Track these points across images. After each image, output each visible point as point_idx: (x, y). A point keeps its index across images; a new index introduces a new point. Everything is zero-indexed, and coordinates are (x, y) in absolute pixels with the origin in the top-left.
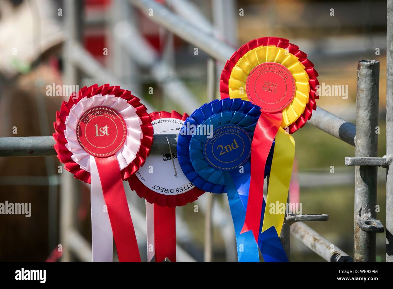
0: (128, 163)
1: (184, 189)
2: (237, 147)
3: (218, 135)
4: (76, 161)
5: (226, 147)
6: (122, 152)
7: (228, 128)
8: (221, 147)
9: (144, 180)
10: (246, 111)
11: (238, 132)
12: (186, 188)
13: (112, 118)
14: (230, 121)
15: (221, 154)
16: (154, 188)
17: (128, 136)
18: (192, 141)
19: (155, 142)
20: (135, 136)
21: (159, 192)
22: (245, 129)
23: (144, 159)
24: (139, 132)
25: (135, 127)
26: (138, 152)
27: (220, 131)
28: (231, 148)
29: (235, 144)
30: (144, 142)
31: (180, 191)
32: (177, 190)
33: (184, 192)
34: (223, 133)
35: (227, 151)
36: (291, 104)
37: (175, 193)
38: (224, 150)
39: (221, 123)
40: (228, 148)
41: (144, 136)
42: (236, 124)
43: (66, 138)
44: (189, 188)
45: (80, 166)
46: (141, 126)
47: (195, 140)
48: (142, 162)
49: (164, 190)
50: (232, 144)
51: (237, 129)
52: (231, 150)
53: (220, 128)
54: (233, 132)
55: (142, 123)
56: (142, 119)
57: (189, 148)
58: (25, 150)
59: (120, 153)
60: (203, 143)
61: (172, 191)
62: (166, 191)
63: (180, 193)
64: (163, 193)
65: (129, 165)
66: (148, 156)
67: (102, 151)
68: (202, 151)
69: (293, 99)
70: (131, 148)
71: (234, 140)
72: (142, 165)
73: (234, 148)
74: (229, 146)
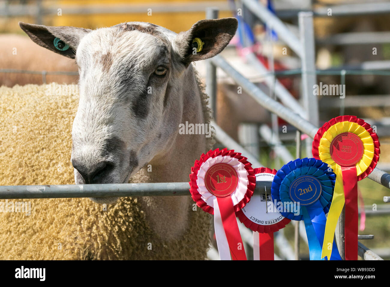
0: (239, 201)
1: (270, 222)
2: (312, 190)
3: (299, 182)
4: (205, 200)
5: (304, 190)
6: (235, 194)
7: (306, 178)
8: (300, 190)
9: (245, 211)
10: (318, 167)
11: (312, 180)
12: (272, 222)
13: (228, 171)
14: (307, 173)
15: (300, 195)
16: (251, 218)
17: (239, 183)
18: (282, 185)
19: (257, 187)
20: (244, 183)
21: (254, 221)
22: (317, 178)
23: (250, 198)
24: (246, 181)
25: (244, 177)
26: (245, 194)
27: (300, 179)
28: (308, 190)
29: (310, 188)
30: (250, 187)
31: (268, 223)
32: (266, 222)
33: (270, 224)
34: (302, 181)
35: (305, 193)
36: (362, 159)
37: (264, 224)
38: (303, 192)
39: (301, 174)
40: (305, 191)
41: (249, 183)
42: (311, 175)
43: (198, 185)
44: (274, 222)
45: (207, 203)
46: (248, 176)
47: (283, 185)
48: (248, 200)
49: (257, 221)
50: (308, 188)
51: (312, 178)
52: (307, 192)
53: (301, 177)
54: (309, 180)
55: (248, 174)
56: (248, 172)
57: (279, 190)
58: (170, 191)
59: (234, 194)
60: (289, 187)
61: (262, 223)
62: (259, 221)
63: (267, 224)
64: (257, 223)
65: (239, 203)
66: (252, 195)
67: (221, 193)
68: (288, 192)
69: (362, 155)
70: (241, 191)
71: (310, 186)
72: (248, 202)
73: (309, 191)
74: (306, 189)
